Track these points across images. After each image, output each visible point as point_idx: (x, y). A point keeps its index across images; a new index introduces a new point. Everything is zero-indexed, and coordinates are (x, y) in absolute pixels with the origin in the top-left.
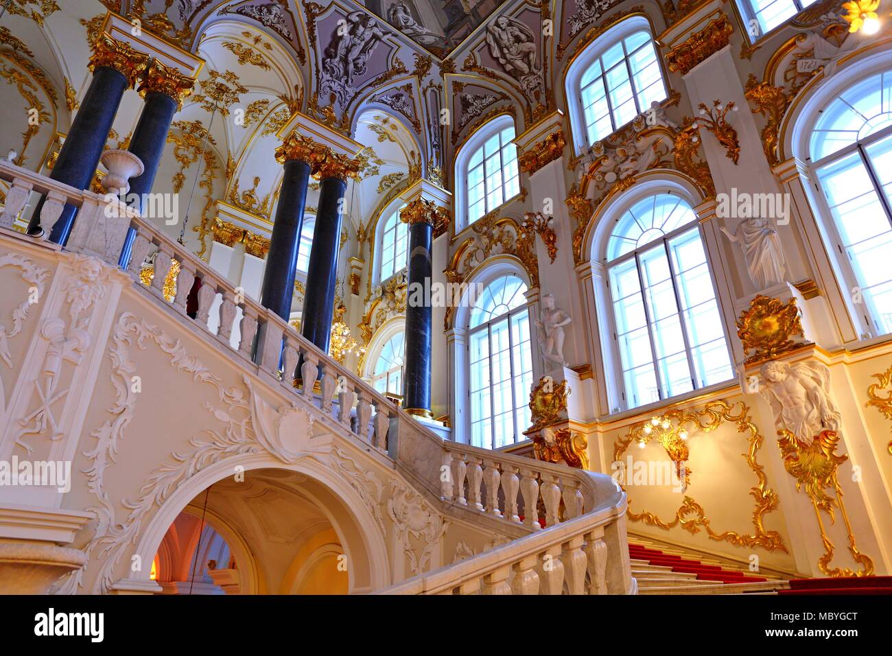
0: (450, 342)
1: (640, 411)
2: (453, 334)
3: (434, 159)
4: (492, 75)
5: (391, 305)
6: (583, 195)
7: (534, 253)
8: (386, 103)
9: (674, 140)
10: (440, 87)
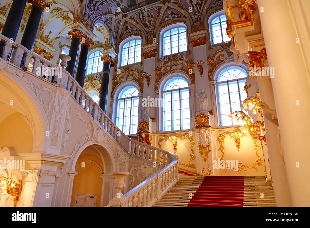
0: (112, 101)
1: (166, 132)
2: (113, 99)
3: (113, 42)
4: (138, 23)
5: (91, 84)
6: (160, 71)
7: (143, 82)
8: (103, 21)
9: (188, 65)
10: (121, 21)
